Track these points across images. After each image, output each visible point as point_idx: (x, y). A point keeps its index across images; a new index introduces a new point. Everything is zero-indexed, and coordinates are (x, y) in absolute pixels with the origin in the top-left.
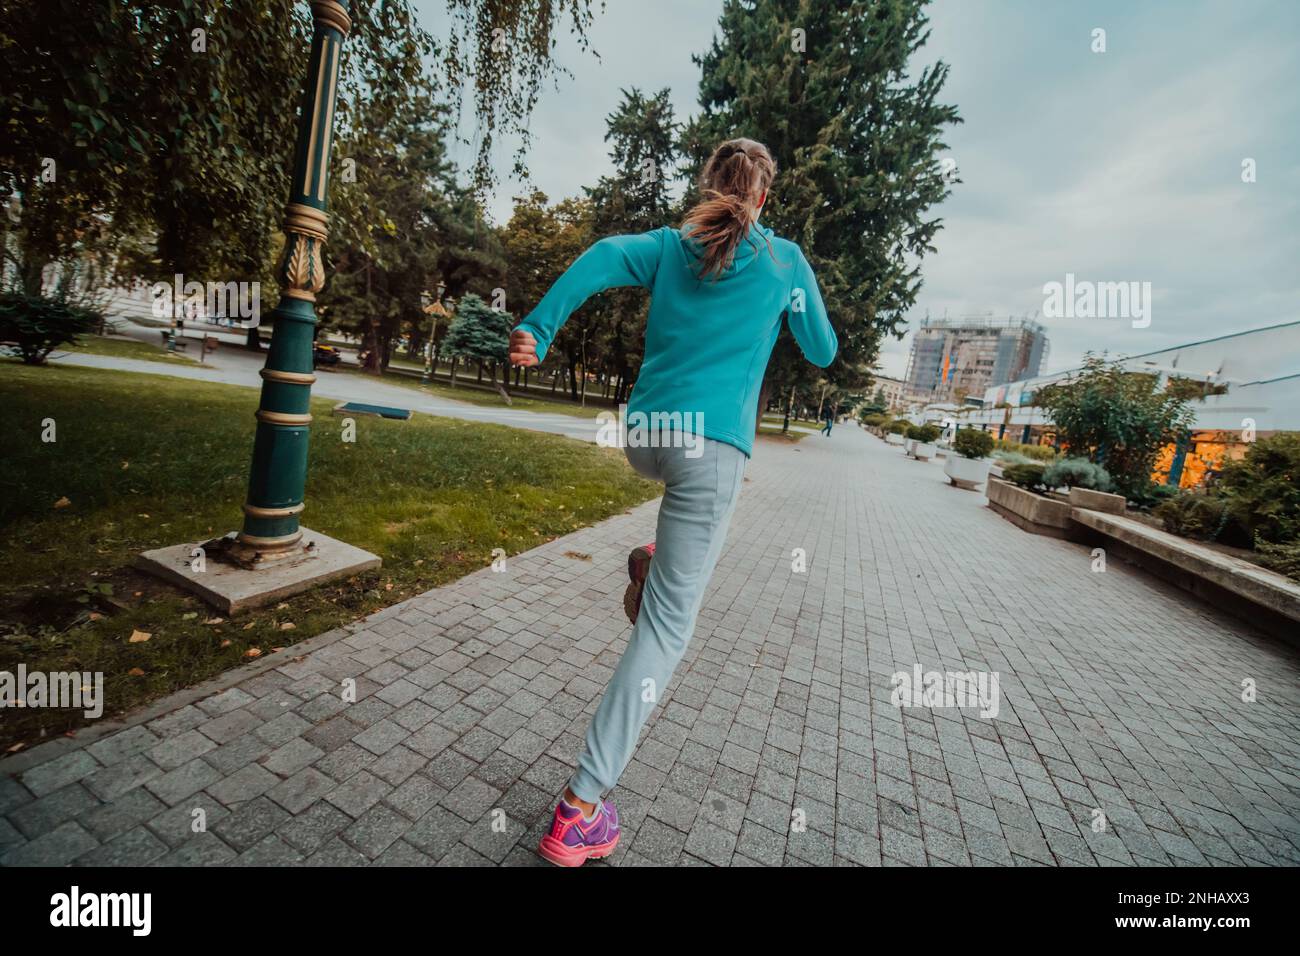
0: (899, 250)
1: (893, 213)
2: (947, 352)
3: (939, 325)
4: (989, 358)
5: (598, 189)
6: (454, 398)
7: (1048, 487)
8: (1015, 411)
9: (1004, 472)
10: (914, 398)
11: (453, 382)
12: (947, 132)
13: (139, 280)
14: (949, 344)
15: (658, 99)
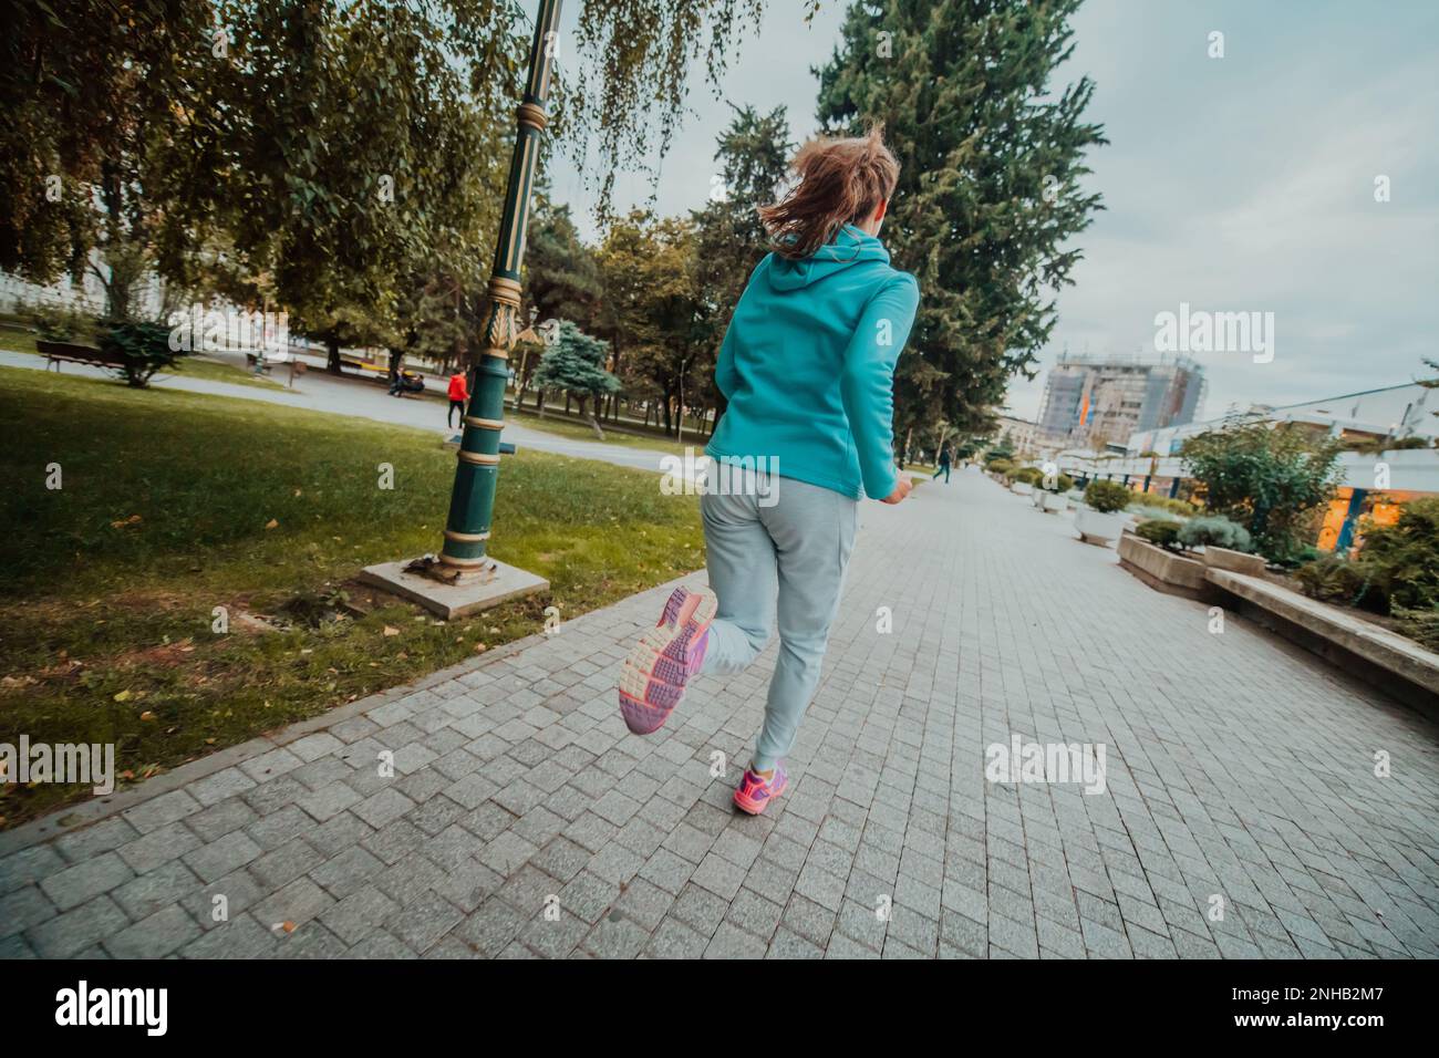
0: (1032, 282)
1: (1027, 244)
2: (1086, 392)
3: (1077, 361)
4: (1136, 400)
5: (705, 213)
6: (545, 431)
7: (1184, 544)
8: (1162, 462)
9: (1138, 528)
10: (1047, 443)
11: (542, 413)
12: (1090, 154)
13: (219, 298)
14: (1089, 383)
15: (773, 116)
